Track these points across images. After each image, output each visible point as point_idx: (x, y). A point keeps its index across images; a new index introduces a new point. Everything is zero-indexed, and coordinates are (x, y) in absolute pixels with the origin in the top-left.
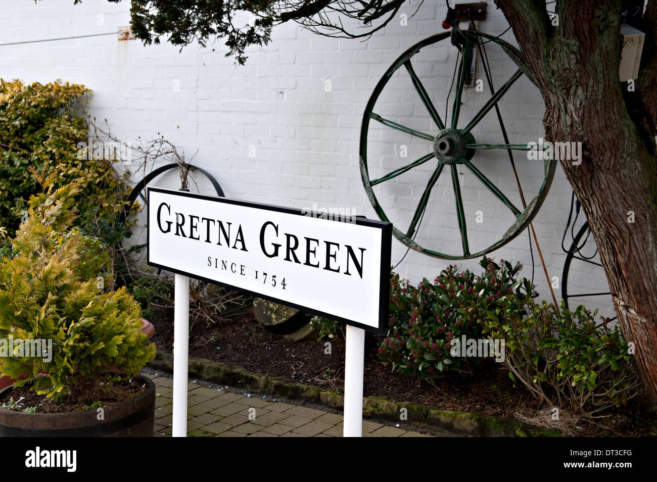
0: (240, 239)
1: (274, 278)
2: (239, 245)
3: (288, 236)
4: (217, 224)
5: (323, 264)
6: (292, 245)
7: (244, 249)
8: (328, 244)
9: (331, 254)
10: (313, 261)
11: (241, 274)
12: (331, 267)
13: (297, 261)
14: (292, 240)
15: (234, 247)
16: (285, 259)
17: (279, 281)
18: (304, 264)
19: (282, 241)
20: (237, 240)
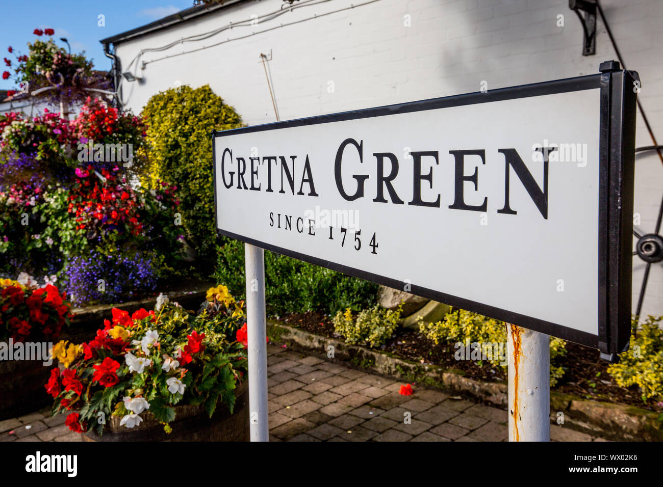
0: (307, 178)
1: (357, 236)
2: (307, 188)
3: (380, 157)
4: (279, 161)
5: (449, 198)
6: (387, 172)
7: (313, 193)
8: (459, 156)
9: (466, 174)
10: (427, 195)
11: (310, 233)
12: (467, 201)
13: (396, 200)
14: (387, 162)
15: (301, 193)
16: (374, 200)
17: (366, 239)
18: (410, 203)
19: (369, 167)
20: (304, 180)
